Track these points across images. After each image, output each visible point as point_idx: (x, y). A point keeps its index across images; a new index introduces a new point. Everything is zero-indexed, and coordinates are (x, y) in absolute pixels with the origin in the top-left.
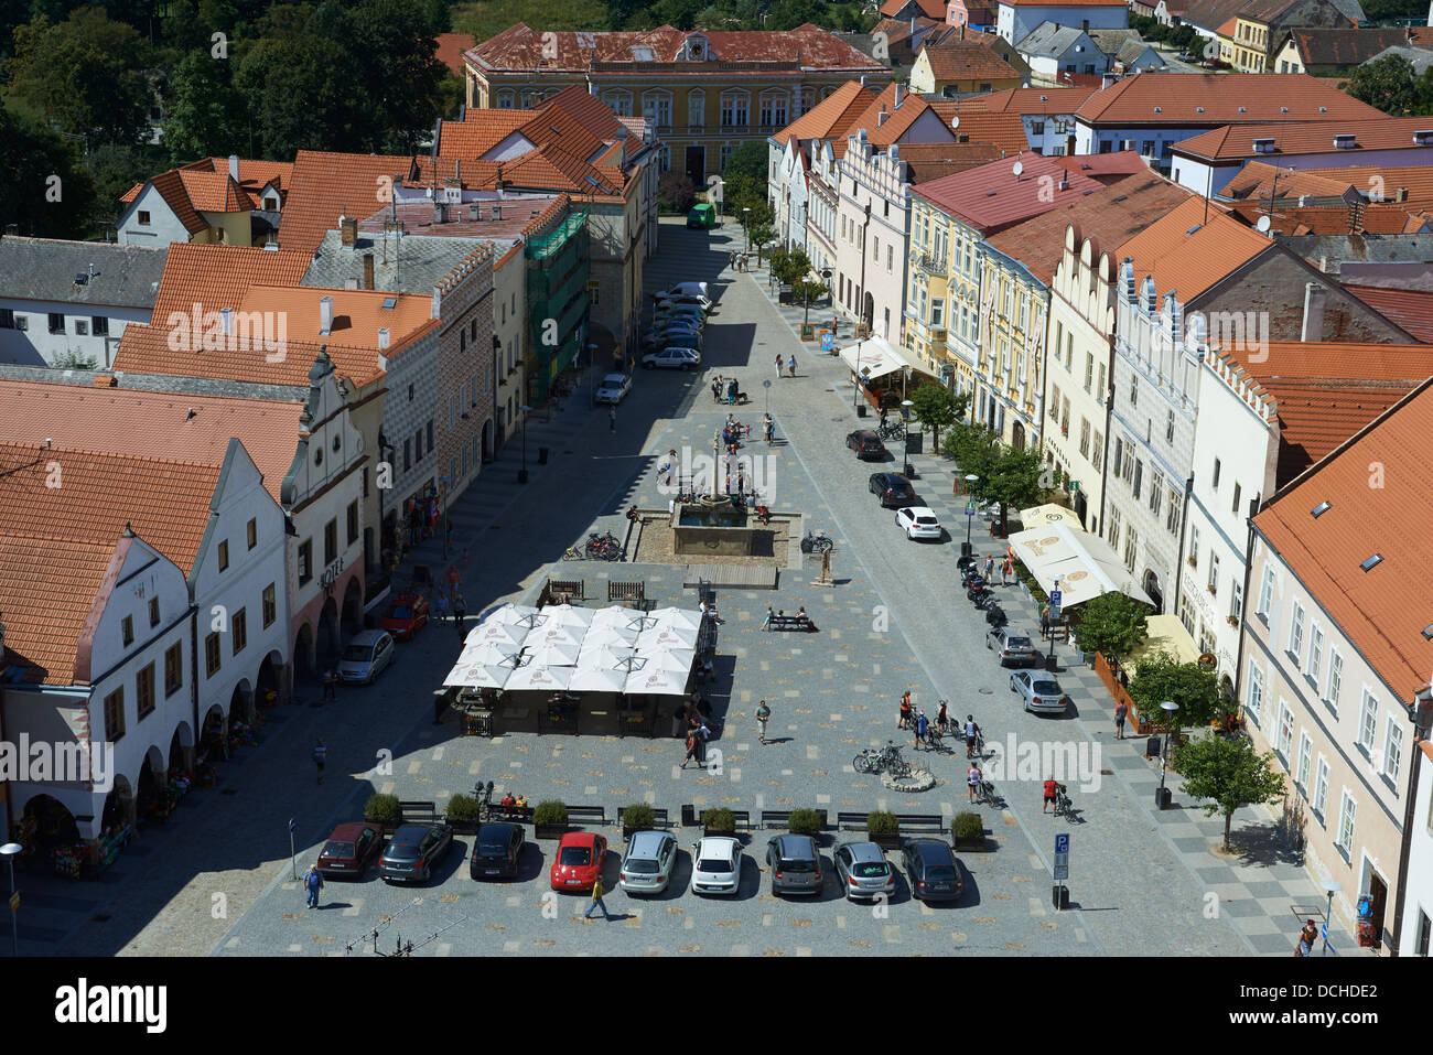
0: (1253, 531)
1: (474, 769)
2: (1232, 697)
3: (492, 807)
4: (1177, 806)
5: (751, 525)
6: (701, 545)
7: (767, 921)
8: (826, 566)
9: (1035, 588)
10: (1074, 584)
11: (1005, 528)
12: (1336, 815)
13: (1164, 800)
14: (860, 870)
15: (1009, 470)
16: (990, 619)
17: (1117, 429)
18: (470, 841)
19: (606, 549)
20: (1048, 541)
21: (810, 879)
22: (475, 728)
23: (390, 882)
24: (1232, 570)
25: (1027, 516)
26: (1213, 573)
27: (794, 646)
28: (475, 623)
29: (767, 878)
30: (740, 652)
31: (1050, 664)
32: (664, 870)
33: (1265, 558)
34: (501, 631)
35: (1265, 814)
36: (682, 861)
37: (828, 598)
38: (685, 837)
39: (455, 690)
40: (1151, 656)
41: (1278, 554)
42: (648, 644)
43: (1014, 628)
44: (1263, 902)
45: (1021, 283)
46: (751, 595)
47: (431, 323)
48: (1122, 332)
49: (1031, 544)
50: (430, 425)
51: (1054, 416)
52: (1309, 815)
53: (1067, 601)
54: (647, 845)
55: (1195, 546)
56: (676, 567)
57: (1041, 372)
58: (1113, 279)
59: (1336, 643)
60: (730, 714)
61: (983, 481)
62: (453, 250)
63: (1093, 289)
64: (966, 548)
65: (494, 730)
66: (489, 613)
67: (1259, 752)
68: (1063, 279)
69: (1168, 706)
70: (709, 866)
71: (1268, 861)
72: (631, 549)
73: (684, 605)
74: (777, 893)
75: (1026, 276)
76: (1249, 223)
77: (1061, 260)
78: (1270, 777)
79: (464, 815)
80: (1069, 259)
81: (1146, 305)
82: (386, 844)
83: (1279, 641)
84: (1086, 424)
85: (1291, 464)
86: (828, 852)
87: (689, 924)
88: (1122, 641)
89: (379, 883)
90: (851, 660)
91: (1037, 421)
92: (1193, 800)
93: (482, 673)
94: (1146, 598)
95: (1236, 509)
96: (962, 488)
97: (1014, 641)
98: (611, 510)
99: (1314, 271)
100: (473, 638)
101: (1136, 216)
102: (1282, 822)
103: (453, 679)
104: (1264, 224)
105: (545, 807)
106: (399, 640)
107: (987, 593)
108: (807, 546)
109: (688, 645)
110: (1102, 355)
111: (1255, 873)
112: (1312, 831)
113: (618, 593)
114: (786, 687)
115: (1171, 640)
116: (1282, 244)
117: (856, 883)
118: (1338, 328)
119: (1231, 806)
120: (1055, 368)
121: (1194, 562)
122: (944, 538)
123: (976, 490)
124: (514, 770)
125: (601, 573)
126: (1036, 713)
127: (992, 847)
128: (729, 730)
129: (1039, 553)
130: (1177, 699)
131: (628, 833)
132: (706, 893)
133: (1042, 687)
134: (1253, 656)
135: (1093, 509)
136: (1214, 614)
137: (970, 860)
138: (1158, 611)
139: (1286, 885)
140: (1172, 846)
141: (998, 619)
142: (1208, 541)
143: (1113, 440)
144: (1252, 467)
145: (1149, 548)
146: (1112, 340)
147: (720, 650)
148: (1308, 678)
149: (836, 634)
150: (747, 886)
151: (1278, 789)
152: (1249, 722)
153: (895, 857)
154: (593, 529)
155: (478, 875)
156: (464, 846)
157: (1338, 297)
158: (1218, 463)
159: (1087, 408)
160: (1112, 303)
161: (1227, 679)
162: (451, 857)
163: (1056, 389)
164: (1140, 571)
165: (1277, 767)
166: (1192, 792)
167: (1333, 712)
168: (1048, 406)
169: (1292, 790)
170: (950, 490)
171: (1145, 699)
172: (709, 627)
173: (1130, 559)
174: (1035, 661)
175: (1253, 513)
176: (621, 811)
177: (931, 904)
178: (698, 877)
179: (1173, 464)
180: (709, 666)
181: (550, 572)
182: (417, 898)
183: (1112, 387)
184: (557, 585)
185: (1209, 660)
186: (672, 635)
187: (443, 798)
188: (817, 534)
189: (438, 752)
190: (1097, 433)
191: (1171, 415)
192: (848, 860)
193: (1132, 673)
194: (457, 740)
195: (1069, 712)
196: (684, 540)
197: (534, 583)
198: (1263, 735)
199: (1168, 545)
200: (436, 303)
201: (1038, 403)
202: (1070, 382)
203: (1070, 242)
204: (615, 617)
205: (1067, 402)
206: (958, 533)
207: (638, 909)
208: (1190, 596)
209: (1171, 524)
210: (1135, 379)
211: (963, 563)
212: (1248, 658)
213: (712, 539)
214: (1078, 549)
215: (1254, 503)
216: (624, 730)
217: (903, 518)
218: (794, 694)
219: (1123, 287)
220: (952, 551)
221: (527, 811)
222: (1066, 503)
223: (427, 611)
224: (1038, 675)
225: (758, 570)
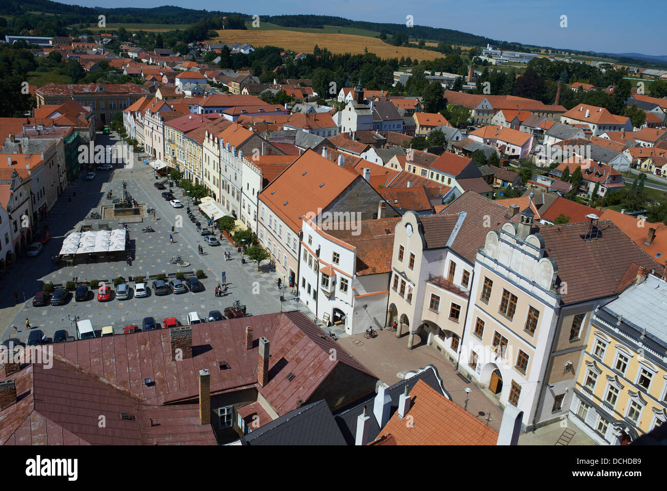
0: (258, 199)
1: (71, 274)
2: (256, 237)
3: (78, 283)
4: (246, 263)
5: (134, 207)
6: (121, 213)
7: (155, 301)
8: (154, 216)
9: (207, 216)
10: (216, 215)
11: (197, 203)
12: (283, 260)
13: (244, 262)
14: (176, 286)
15: (197, 189)
16: (197, 225)
17: (222, 178)
18: (74, 293)
19: (96, 216)
20: (208, 205)
21: (164, 290)
22: (69, 264)
23: (53, 305)
24: (254, 208)
25: (202, 200)
26: (249, 209)
27: (150, 236)
28: (65, 238)
29: (153, 291)
30: (136, 239)
31: (213, 234)
32: (127, 293)
33: (262, 205)
34: (73, 239)
35: (266, 262)
36: (131, 290)
37: (156, 223)
38: (131, 285)
39: (62, 255)
40: (237, 229)
41: (265, 204)
42: (113, 239)
43: (203, 226)
44: (268, 281)
45: (195, 145)
46: (136, 224)
47: (41, 161)
48: (222, 155)
49: (204, 206)
50: (43, 188)
51: (206, 176)
52: (276, 260)
53: (215, 219)
54: (122, 287)
55: (244, 204)
56: (115, 219)
57: (201, 165)
58: (218, 143)
59: (280, 222)
60: (136, 254)
61: (191, 192)
62: (45, 142)
63: (214, 145)
64: (188, 209)
65: (74, 264)
66: (68, 235)
67: (264, 248)
68: (205, 143)
69: (243, 240)
70: (138, 290)
71: (268, 272)
72: (103, 216)
73: (120, 228)
74: (156, 295)
75: (196, 143)
76: (247, 128)
77: (204, 139)
78: (267, 253)
79: (71, 286)
80: (207, 138)
81: (227, 149)
82: (52, 296)
83: (266, 223)
84: (214, 177)
85: (265, 183)
86: (167, 283)
87: (135, 305)
88: (230, 226)
89: (50, 306)
90: (165, 238)
91: (201, 177)
92: (251, 261)
93: (70, 250)
94: (233, 217)
95: (253, 194)
96: (185, 194)
97: (203, 229)
98: (95, 206)
99: (263, 139)
100: (65, 242)
101: (221, 128)
102: (270, 263)
103: (61, 253)
104: (251, 129)
105: (93, 281)
106: (43, 244)
107: (195, 219)
108: (149, 211)
109: (124, 238)
110: (217, 160)
111: (265, 275)
112: (277, 264)
113: (101, 227)
114: (150, 246)
115: (240, 225)
116: (256, 134)
117: (175, 290)
118: (269, 152)
119: (259, 261)
120: (205, 165)
121: (244, 207)
122: (182, 207)
123: (189, 195)
124: (82, 274)
125: (96, 222)
126: (212, 246)
127: (206, 277)
128: (137, 258)
129: (206, 208)
130: (244, 238)
131: (116, 285)
132: (138, 297)
133: (212, 239)
134: (260, 227)
135: (218, 197)
136: (250, 218)
137: (201, 281)
138: (236, 220)
139: (273, 277)
140: (247, 272)
141: (199, 225)
142: (247, 202)
143: (221, 180)
144: (257, 184)
145: (232, 205)
146: (219, 157)
147: (131, 239)
148: (274, 231)
149: (160, 232)
150: (149, 293)
151: (269, 256)
152: (260, 242)
153: (184, 282)
154: (91, 211)
155: (77, 300)
156: (72, 294)
157: (269, 145)
158: (248, 184)
159: (214, 173)
160: (219, 148)
161: (254, 233)
162: (70, 296)
163: (206, 169)
164: (231, 210)
165: (268, 251)
166: (251, 259)
167: (280, 237)
168: (204, 174)
169: (272, 256)
170: (182, 195)
171: (237, 239)
173: (228, 208)
174: (209, 234)
175: (258, 195)
176: (113, 280)
177: (194, 292)
178: (136, 293)
179: (237, 185)
180: (129, 242)
181: (81, 223)
182: (62, 308)
183: (220, 168)
184: (84, 226)
185: (250, 229)
186: (119, 236)
187: (64, 283)
188: (151, 208)
189: (60, 271)
190: (217, 179)
191: (236, 174)
192: (173, 285)
193: (233, 234)
194: (64, 268)
195: (219, 244)
196: (116, 212)
197: (78, 226)
198: (265, 244)
199: (237, 204)
200: (42, 156)
201: (201, 173)
202: (209, 167)
203: (207, 134)
204: (103, 233)
205: (209, 172)
206: (185, 205)
207: (122, 303)
208: (244, 215)
209: (238, 199)
210: (226, 166)
211: (188, 212)
212: (259, 228)
213: (124, 212)
214: (216, 207)
215: (258, 193)
216: (109, 260)
217: (172, 203)
218: (152, 247)
219: (221, 145)
220: (185, 210)
221: (87, 283)
222: (211, 196)
223: (50, 236)
224: (210, 237)
225: (137, 218)
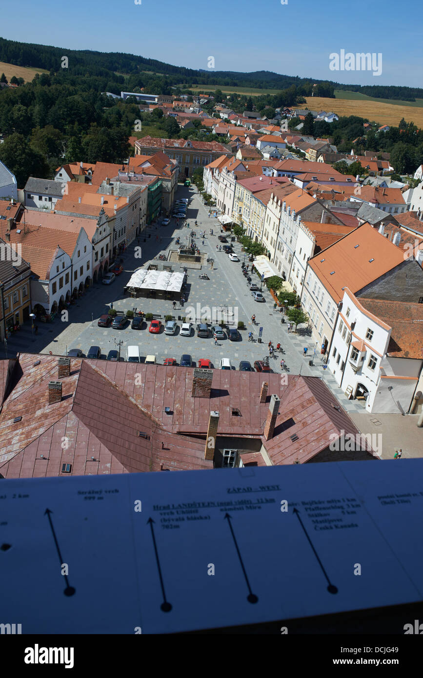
0: (308, 264)
1: (132, 305)
2: (299, 300)
3: (136, 314)
4: (286, 323)
5: (196, 255)
6: (184, 259)
7: (196, 342)
8: (212, 265)
9: (258, 274)
10: (267, 273)
11: (252, 260)
12: (319, 327)
13: (283, 321)
14: (217, 332)
15: (255, 247)
16: (248, 280)
17: (279, 240)
18: (131, 321)
19: (163, 258)
20: (262, 263)
21: (206, 334)
22: (133, 296)
23: (113, 328)
24: (302, 273)
25: (258, 257)
26: (298, 273)
27: (205, 282)
28: (134, 273)
29: (196, 333)
30: (192, 283)
31: (261, 290)
32: (174, 330)
33: (310, 270)
34: (139, 275)
35: (304, 325)
36: (178, 328)
37: (212, 273)
38: (179, 323)
39: (129, 287)
40: (283, 290)
41: (313, 270)
42: (172, 280)
43: (253, 282)
44: (302, 344)
45: (260, 205)
46: (195, 271)
47: (126, 204)
48: (282, 218)
49: (258, 264)
50: (125, 227)
51: (265, 235)
52: (313, 326)
53: (265, 277)
54: (170, 324)
55: (294, 267)
56: (179, 263)
57: (263, 225)
58: (281, 206)
59: (323, 290)
60: (189, 297)
61: (249, 249)
62: (132, 187)
63: (276, 208)
64: (244, 264)
65: (137, 297)
66: (137, 270)
67: (304, 312)
68: (269, 205)
69: (286, 301)
70: (184, 329)
71: (304, 335)
72: (169, 259)
73: (180, 272)
74: (198, 336)
75: (261, 203)
76: (311, 195)
77: (269, 200)
78: (306, 318)
79: (130, 315)
80: (271, 200)
81: (288, 212)
82: (113, 320)
83: (311, 289)
84: (272, 238)
85: (317, 250)
86: (210, 328)
87: (179, 342)
88: (277, 287)
89: (111, 328)
90: (217, 286)
91: (261, 236)
92: (289, 322)
93: (135, 284)
94: (282, 278)
95: (304, 259)
96: (243, 250)
97: (253, 285)
98: (165, 249)
99: (325, 208)
100: (133, 276)
101: (287, 191)
102: (307, 327)
103: (128, 285)
104: (315, 196)
105: (148, 314)
106: (116, 275)
107: (248, 274)
108: (208, 261)
109: (181, 281)
110: (277, 222)
111: (301, 338)
112: (314, 330)
113: (165, 268)
114: (202, 291)
115: (287, 287)
116: (318, 201)
117: (216, 335)
118: (329, 221)
119: (297, 324)
120: (266, 225)
121: (294, 270)
122: (239, 261)
123: (247, 251)
124: (141, 306)
125: (162, 263)
126: (257, 301)
127: (245, 329)
128: (189, 300)
129: (260, 266)
130: (288, 300)
131: (166, 321)
132: (183, 335)
133: (258, 295)
134: (305, 291)
135: (272, 257)
136: (297, 282)
137: (241, 332)
138: (285, 281)
139: (307, 341)
141: (250, 280)
142: (297, 266)
143: (278, 242)
144: (309, 251)
145: (284, 266)
146: (280, 219)
147: (188, 283)
148: (316, 297)
149: (214, 281)
150: (192, 334)
151: (307, 320)
152: (302, 305)
153: (225, 330)
154: (160, 253)
155: (133, 328)
156: (130, 321)
157: (330, 214)
158: (301, 249)
159: (273, 234)
160: (280, 211)
161: (299, 296)
162: (127, 324)
163: (266, 230)
164: (281, 271)
165: (308, 316)
166: (289, 320)
167: (321, 305)
168: (264, 233)
169: (310, 321)
170: (241, 250)
171: (281, 299)
172: (186, 276)
173: (279, 268)
174: (257, 289)
175: (308, 260)
176: (165, 316)
177: (231, 340)
178: (181, 332)
179: (291, 249)
180: (186, 286)
181: (150, 262)
182: (120, 332)
183: (279, 230)
184: (152, 265)
185: (295, 292)
186: (178, 278)
187: (125, 311)
188: (211, 258)
189: (124, 301)
190: (275, 240)
191: (292, 237)
192: (214, 330)
193: (278, 293)
194: (129, 298)
195: (264, 301)
196: (181, 257)
197: (147, 264)
198: (306, 309)
199: (288, 266)
200: (128, 199)
201: (262, 232)
202: (270, 228)
203: (272, 197)
204: (165, 273)
205: (268, 233)
206: (242, 260)
207: (168, 338)
208: (292, 278)
209: (289, 262)
210: (284, 229)
211: (243, 267)
212: (304, 292)
213: (187, 257)
214: (268, 265)
215: (308, 258)
216: (166, 299)
217: (230, 256)
218: (204, 293)
219: (283, 208)
220: (240, 264)
221: (144, 315)
222: (266, 255)
223: (123, 269)
224: (258, 293)
225: (197, 265)
